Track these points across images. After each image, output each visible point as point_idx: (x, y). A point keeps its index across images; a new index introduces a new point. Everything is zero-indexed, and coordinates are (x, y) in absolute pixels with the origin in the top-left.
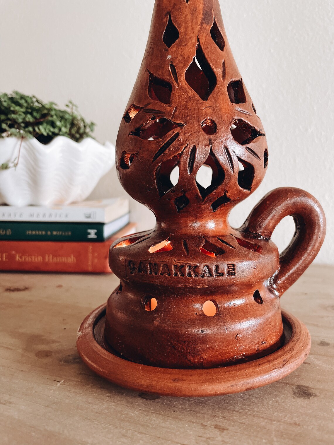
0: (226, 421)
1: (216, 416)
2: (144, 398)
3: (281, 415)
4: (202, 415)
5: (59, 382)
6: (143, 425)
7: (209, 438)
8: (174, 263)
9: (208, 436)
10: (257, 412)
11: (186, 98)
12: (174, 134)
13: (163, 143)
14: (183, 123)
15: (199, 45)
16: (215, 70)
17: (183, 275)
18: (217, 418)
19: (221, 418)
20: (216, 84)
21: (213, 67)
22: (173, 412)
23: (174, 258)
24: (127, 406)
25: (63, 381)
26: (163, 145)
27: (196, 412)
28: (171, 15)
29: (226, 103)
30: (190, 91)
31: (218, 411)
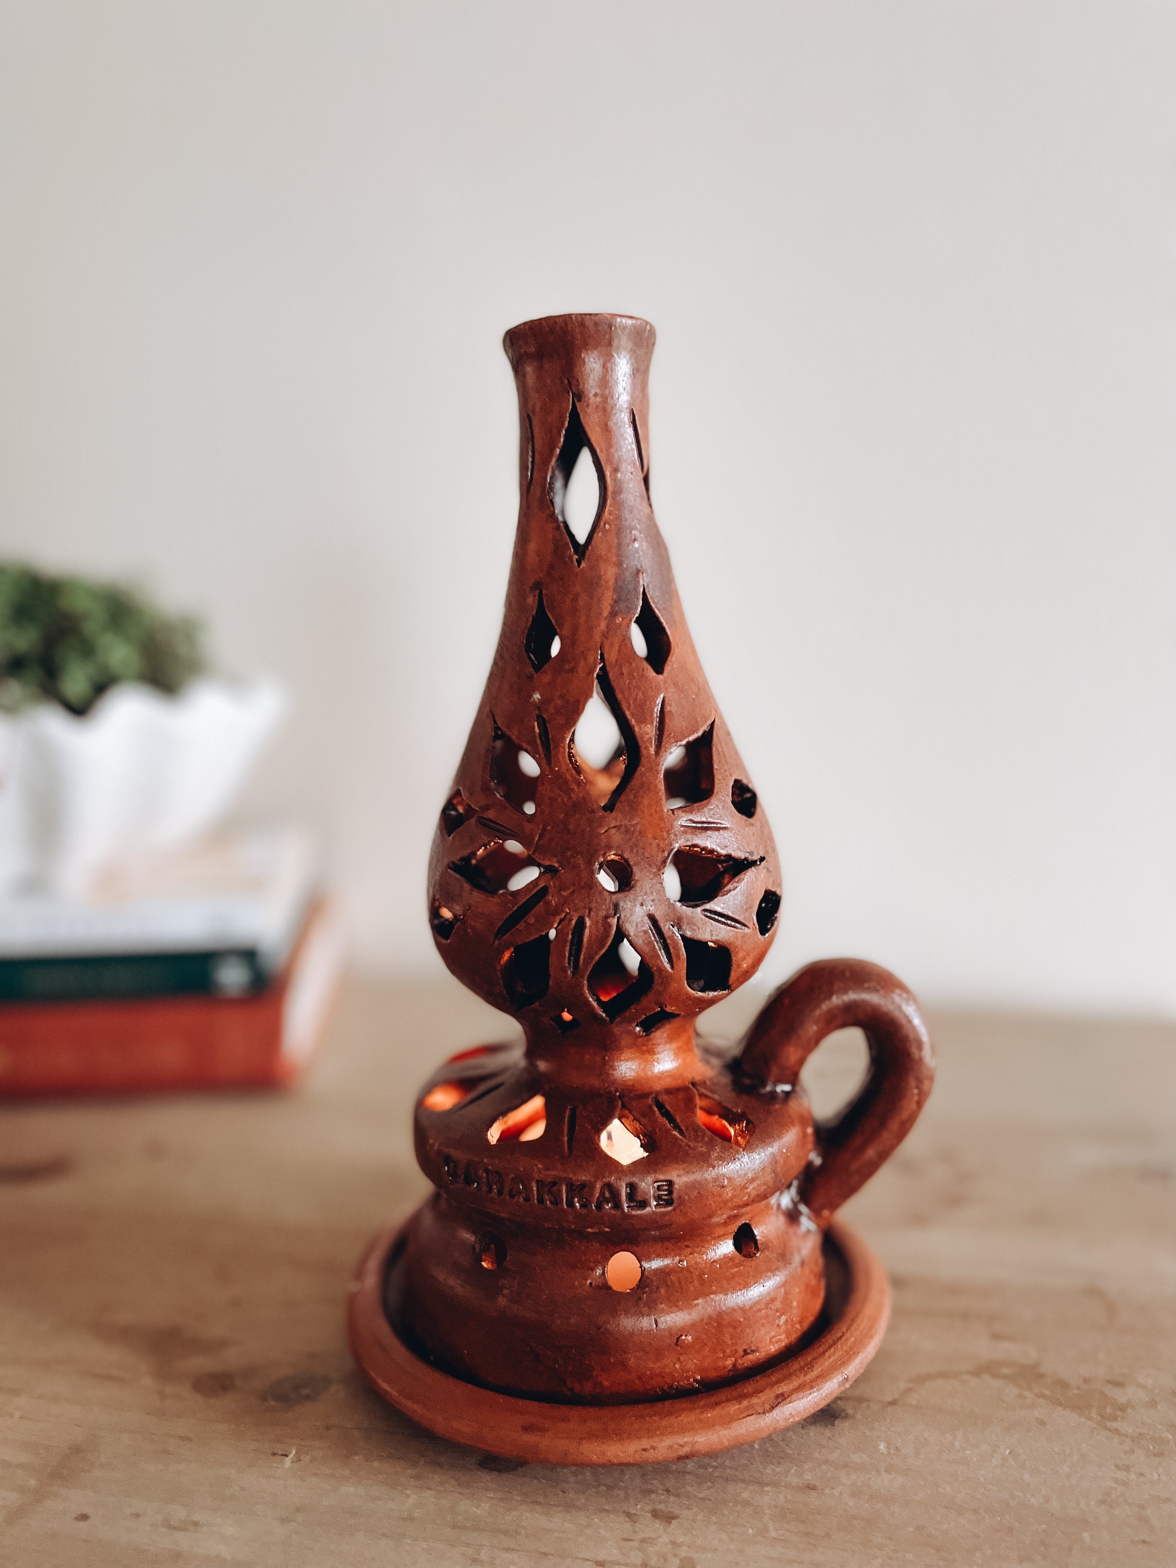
0: (672, 1498)
1: (652, 1492)
2: (492, 1470)
3: (778, 1470)
4: (622, 1494)
5: (286, 1456)
6: (506, 1533)
7: (643, 1541)
8: (536, 1176)
9: (642, 1535)
10: (731, 1468)
11: (565, 804)
12: (538, 888)
13: (513, 907)
14: (557, 865)
15: (603, 669)
16: (636, 729)
17: (557, 1201)
18: (653, 1496)
19: (662, 1495)
20: (638, 766)
21: (633, 722)
22: (561, 1494)
23: (536, 1162)
24: (460, 1493)
25: (294, 1452)
26: (514, 909)
27: (610, 1488)
28: (544, 591)
29: (656, 812)
30: (576, 788)
31: (653, 1479)
